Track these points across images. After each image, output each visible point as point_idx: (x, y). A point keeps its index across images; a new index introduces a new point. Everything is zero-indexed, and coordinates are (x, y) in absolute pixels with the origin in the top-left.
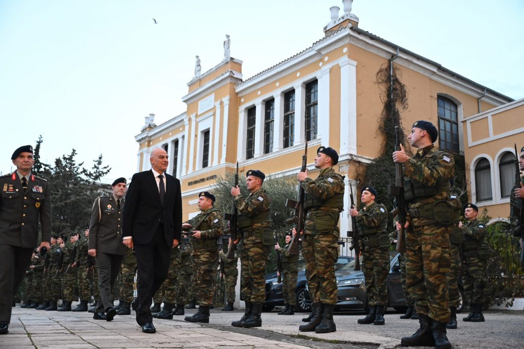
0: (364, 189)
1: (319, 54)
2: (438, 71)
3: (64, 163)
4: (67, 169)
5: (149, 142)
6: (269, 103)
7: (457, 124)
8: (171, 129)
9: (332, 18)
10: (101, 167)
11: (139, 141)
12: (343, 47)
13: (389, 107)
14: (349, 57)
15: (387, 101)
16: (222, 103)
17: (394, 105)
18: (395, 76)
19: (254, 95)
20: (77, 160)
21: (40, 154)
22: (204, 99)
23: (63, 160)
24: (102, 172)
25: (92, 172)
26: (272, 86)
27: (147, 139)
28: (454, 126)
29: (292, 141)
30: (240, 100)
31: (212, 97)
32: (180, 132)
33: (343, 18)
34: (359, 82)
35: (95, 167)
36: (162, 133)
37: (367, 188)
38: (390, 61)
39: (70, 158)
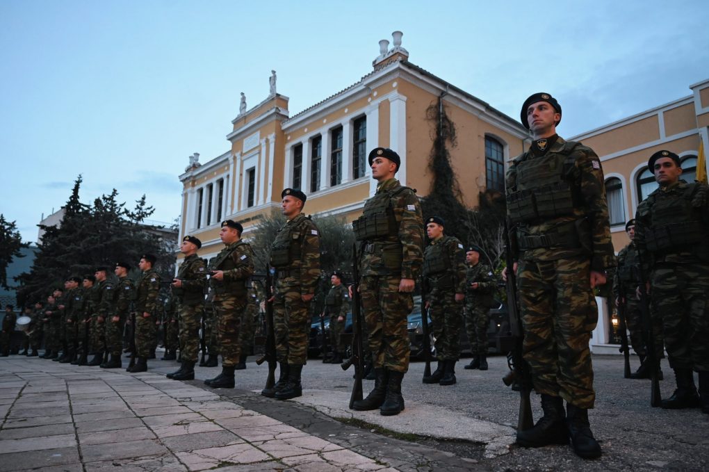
0: (428, 221)
1: (367, 89)
2: (486, 110)
3: (104, 204)
4: (108, 210)
5: (194, 182)
6: (316, 141)
7: (503, 165)
8: (216, 168)
9: (381, 52)
10: (144, 207)
11: (183, 181)
12: (392, 82)
13: (439, 145)
14: (399, 92)
15: (437, 139)
16: (267, 141)
17: (444, 143)
18: (445, 113)
19: (301, 132)
20: (118, 200)
21: (79, 194)
22: (249, 137)
23: (102, 200)
24: (145, 213)
25: (135, 213)
26: (319, 124)
27: (192, 179)
28: (500, 166)
29: (340, 179)
30: (287, 138)
31: (258, 134)
32: (224, 171)
33: (392, 51)
34: (408, 117)
35: (138, 207)
36: (207, 172)
37: (432, 220)
38: (439, 98)
39: (111, 198)
